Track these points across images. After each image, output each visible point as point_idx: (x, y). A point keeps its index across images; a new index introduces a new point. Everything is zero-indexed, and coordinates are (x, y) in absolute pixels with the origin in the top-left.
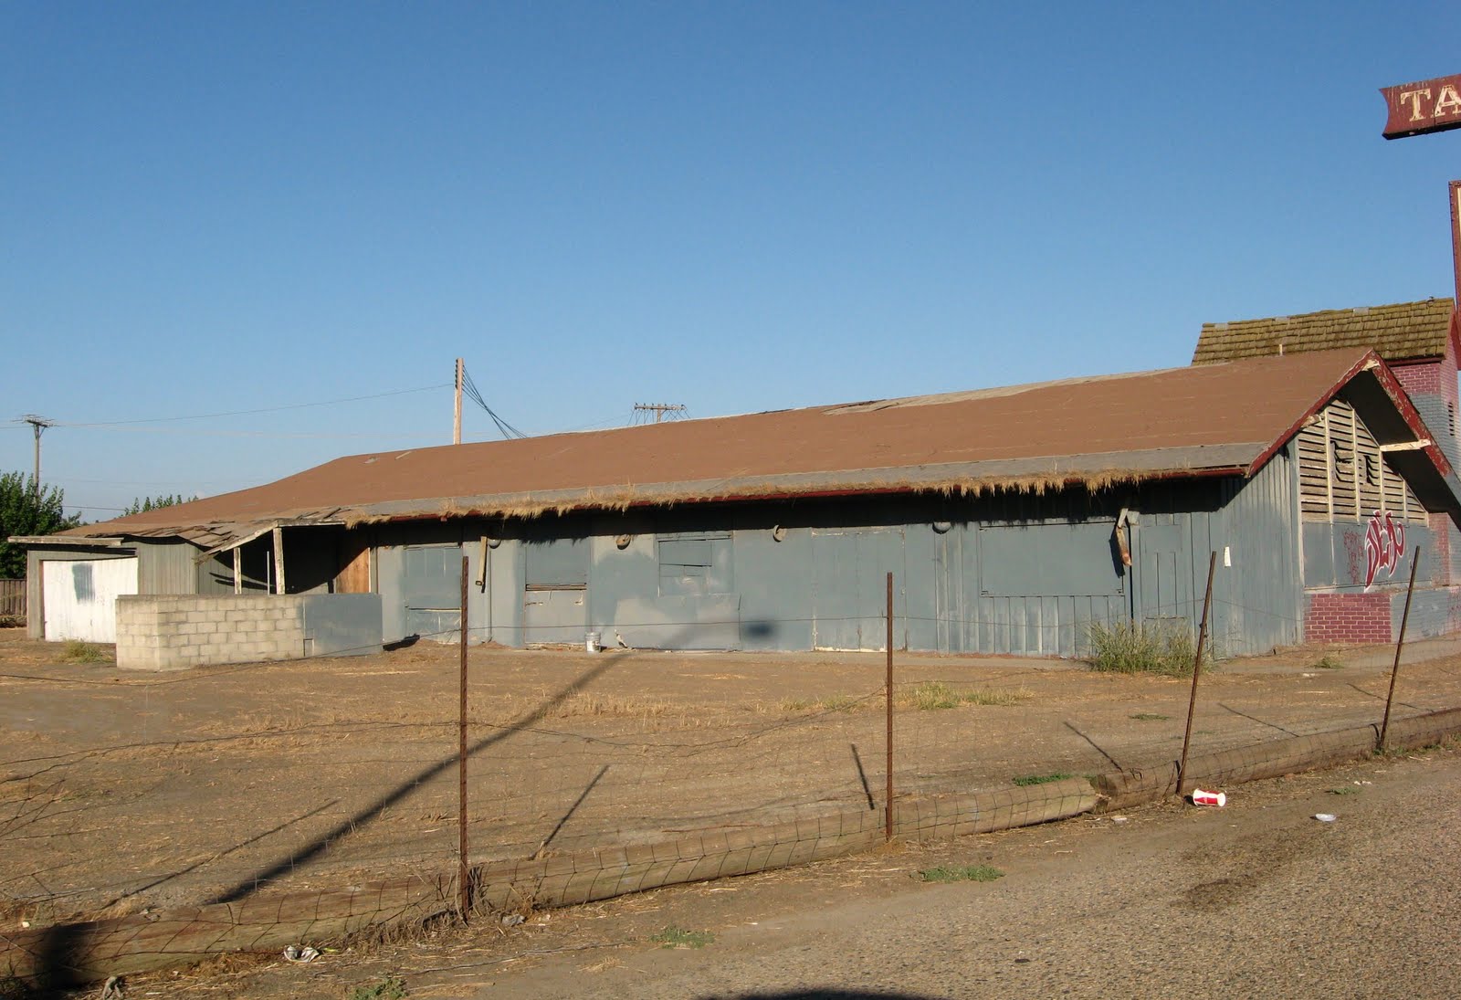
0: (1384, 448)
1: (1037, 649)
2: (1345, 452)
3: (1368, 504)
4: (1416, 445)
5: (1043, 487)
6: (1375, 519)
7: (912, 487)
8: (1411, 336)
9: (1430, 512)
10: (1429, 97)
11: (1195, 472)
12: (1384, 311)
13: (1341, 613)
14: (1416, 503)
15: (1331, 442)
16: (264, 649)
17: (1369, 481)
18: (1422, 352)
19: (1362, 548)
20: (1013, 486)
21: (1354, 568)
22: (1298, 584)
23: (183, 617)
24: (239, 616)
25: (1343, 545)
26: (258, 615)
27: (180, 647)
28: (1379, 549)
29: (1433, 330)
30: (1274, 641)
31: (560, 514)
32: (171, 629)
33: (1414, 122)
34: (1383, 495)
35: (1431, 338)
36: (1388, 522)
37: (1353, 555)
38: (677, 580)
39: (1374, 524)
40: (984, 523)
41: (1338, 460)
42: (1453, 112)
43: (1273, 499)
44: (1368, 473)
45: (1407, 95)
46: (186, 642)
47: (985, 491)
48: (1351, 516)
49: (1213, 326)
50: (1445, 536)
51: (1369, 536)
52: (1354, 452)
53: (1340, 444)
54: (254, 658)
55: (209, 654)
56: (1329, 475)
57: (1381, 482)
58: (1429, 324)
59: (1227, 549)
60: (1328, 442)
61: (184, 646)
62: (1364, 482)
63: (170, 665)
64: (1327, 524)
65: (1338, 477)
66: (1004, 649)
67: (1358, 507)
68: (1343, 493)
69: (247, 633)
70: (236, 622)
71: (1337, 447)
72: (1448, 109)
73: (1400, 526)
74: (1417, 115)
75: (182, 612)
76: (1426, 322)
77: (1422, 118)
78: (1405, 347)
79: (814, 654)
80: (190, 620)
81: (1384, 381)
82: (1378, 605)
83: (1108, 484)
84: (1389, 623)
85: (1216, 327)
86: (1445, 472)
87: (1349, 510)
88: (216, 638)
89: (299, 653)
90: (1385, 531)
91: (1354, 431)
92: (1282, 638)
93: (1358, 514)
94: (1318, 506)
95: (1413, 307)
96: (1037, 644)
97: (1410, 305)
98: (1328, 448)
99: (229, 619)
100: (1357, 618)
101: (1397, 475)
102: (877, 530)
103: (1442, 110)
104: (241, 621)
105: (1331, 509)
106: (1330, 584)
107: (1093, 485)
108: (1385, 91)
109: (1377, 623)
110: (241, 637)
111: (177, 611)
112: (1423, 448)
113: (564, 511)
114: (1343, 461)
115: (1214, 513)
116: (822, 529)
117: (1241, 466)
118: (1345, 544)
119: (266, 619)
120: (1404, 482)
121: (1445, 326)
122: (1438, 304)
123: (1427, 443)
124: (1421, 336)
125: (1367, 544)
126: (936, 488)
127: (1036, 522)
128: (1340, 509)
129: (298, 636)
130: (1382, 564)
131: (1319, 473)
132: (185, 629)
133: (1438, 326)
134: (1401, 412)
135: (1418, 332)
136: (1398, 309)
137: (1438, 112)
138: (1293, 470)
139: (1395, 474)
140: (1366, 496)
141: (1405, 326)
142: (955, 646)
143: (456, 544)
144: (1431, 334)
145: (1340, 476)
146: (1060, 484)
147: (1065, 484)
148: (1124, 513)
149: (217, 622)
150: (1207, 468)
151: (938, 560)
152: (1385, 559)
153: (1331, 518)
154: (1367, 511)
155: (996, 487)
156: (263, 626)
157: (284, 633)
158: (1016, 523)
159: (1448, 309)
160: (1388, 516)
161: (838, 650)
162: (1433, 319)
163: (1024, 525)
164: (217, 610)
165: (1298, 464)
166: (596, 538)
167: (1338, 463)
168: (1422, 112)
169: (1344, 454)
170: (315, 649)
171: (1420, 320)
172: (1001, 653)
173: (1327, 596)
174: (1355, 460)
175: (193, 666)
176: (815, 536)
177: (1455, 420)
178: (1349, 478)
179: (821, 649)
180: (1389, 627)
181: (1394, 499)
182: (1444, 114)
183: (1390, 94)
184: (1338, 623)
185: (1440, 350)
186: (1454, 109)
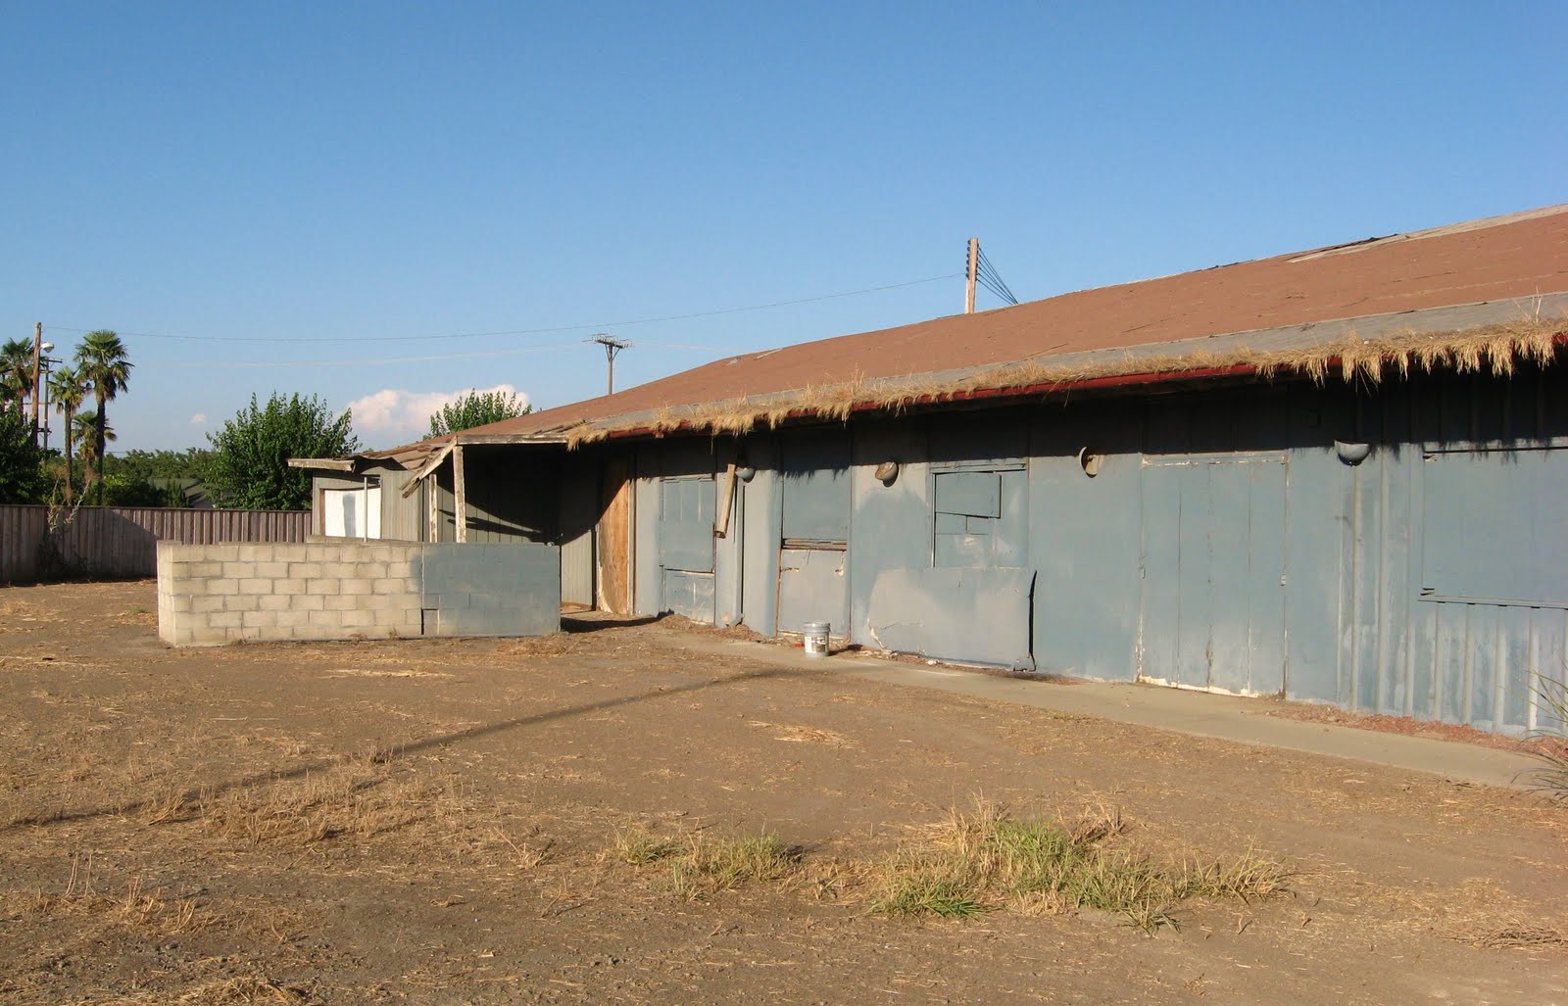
1: (1524, 722)
5: (1506, 355)
7: (1254, 361)
16: (355, 622)
20: (1443, 353)
23: (215, 569)
24: (310, 571)
26: (344, 571)
27: (208, 614)
31: (773, 425)
32: (196, 587)
38: (956, 539)
40: (1431, 446)
46: (220, 606)
47: (1389, 367)
54: (335, 633)
55: (256, 625)
61: (216, 611)
63: (193, 639)
66: (1458, 713)
69: (324, 596)
70: (306, 580)
75: (214, 562)
79: (1135, 689)
80: (228, 573)
88: (269, 602)
89: (412, 627)
96: (1525, 711)
99: (292, 575)
102: (1245, 459)
104: (313, 579)
110: (315, 603)
111: (206, 561)
113: (777, 421)
116: (1159, 456)
119: (357, 576)
126: (1296, 363)
127: (1534, 444)
129: (412, 605)
132: (216, 587)
142: (1369, 700)
143: (710, 475)
146: (1545, 347)
147: (1557, 347)
149: (274, 580)
151: (1345, 518)
155: (1411, 356)
156: (351, 587)
157: (388, 598)
158: (1494, 444)
161: (1174, 685)
163: (1509, 449)
164: (273, 561)
166: (858, 467)
170: (441, 625)
172: (1450, 720)
175: (229, 642)
176: (1146, 467)
179: (1148, 679)
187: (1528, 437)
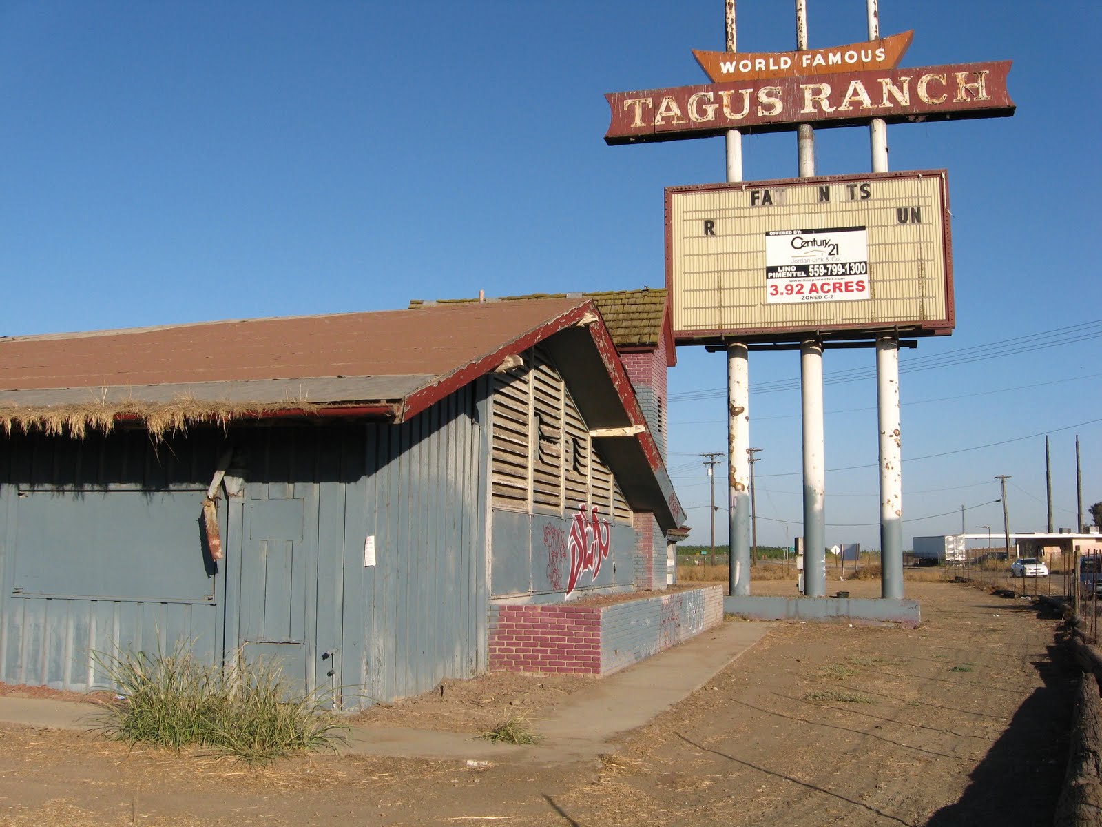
0: (594, 433)
1: (85, 681)
2: (551, 429)
3: (573, 495)
4: (630, 431)
5: (82, 425)
6: (580, 513)
8: (625, 324)
9: (636, 511)
10: (651, 106)
11: (314, 408)
12: (598, 298)
13: (536, 633)
14: (623, 500)
15: (536, 414)
17: (575, 469)
18: (635, 339)
19: (565, 547)
20: (37, 421)
21: (555, 571)
22: (482, 591)
25: (543, 542)
28: (583, 549)
29: (647, 319)
30: (442, 674)
33: (635, 128)
34: (590, 486)
35: (645, 326)
36: (594, 517)
37: (554, 555)
39: (579, 518)
40: (24, 487)
41: (543, 437)
42: (672, 122)
43: (451, 472)
44: (576, 460)
45: (630, 102)
48: (554, 508)
49: (421, 303)
50: (650, 538)
51: (574, 533)
52: (561, 431)
53: (546, 419)
56: (530, 453)
57: (588, 471)
58: (643, 312)
59: (371, 540)
60: (531, 412)
62: (571, 468)
64: (526, 513)
65: (541, 458)
66: (38, 677)
67: (563, 497)
68: (546, 477)
71: (542, 422)
72: (667, 119)
73: (606, 523)
74: (638, 122)
76: (639, 310)
77: (643, 125)
78: (618, 333)
81: (602, 345)
82: (583, 623)
83: (179, 423)
84: (598, 647)
85: (424, 304)
86: (656, 466)
87: (553, 500)
90: (590, 528)
91: (562, 405)
92: (457, 668)
93: (562, 505)
94: (514, 490)
95: (628, 296)
96: (86, 673)
97: (624, 293)
98: (531, 420)
100: (558, 639)
101: (605, 467)
103: (662, 120)
105: (530, 495)
106: (524, 590)
107: (157, 426)
108: (609, 97)
109: (583, 647)
112: (636, 435)
114: (549, 439)
115: (352, 484)
117: (388, 401)
118: (546, 540)
120: (612, 476)
121: (659, 315)
122: (652, 294)
123: (642, 429)
124: (635, 323)
125: (571, 542)
127: (96, 487)
128: (542, 498)
130: (585, 567)
131: (518, 449)
133: (651, 316)
134: (617, 388)
135: (632, 320)
136: (612, 296)
137: (659, 121)
138: (483, 438)
139: (602, 464)
140: (572, 486)
141: (619, 314)
144: (644, 323)
145: (544, 457)
146: (108, 422)
147: (116, 422)
148: (218, 476)
150: (334, 403)
152: (589, 561)
153: (529, 507)
154: (572, 504)
155: (14, 421)
158: (68, 487)
159: (663, 299)
160: (594, 512)
162: (648, 307)
163: (79, 490)
165: (490, 432)
167: (542, 441)
168: (643, 119)
169: (549, 431)
171: (634, 308)
172: (32, 683)
173: (518, 608)
174: (562, 441)
177: (663, 416)
178: (554, 462)
180: (598, 653)
181: (600, 492)
182: (663, 123)
183: (614, 100)
184: (532, 645)
185: (653, 339)
186: (673, 120)
187: (92, 482)
